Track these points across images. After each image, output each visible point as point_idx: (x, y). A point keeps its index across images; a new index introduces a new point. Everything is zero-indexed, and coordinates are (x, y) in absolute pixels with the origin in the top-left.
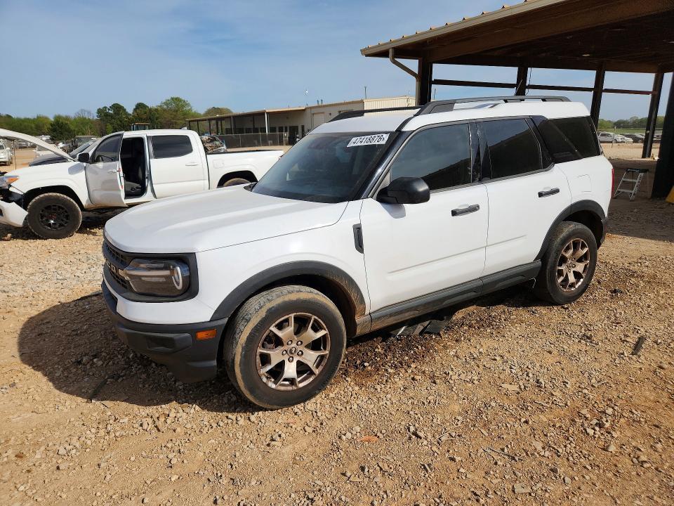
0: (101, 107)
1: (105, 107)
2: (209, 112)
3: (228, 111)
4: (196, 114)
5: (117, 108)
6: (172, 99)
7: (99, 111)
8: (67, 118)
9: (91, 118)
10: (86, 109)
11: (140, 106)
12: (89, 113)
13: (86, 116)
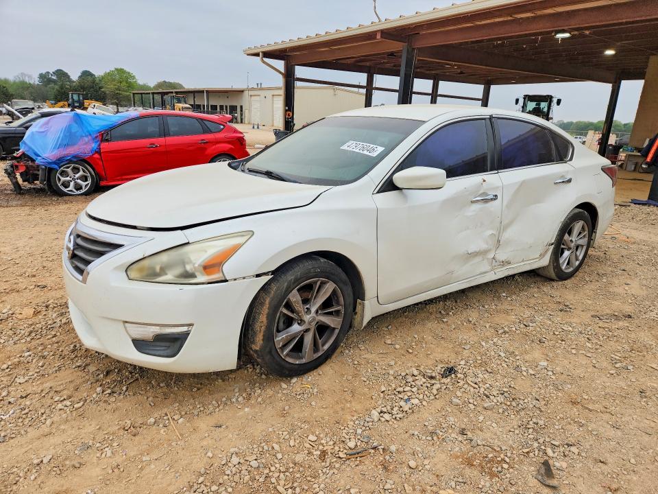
0: (44, 72)
1: (48, 72)
2: (160, 85)
3: (181, 86)
4: (144, 87)
5: (61, 74)
6: (116, 69)
7: (42, 76)
8: (6, 81)
9: (32, 82)
10: (25, 73)
11: (86, 74)
12: (30, 77)
13: (27, 80)
